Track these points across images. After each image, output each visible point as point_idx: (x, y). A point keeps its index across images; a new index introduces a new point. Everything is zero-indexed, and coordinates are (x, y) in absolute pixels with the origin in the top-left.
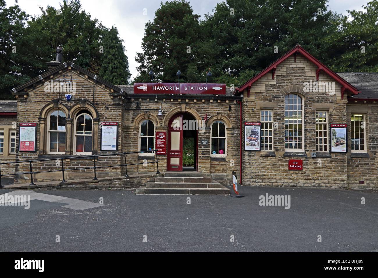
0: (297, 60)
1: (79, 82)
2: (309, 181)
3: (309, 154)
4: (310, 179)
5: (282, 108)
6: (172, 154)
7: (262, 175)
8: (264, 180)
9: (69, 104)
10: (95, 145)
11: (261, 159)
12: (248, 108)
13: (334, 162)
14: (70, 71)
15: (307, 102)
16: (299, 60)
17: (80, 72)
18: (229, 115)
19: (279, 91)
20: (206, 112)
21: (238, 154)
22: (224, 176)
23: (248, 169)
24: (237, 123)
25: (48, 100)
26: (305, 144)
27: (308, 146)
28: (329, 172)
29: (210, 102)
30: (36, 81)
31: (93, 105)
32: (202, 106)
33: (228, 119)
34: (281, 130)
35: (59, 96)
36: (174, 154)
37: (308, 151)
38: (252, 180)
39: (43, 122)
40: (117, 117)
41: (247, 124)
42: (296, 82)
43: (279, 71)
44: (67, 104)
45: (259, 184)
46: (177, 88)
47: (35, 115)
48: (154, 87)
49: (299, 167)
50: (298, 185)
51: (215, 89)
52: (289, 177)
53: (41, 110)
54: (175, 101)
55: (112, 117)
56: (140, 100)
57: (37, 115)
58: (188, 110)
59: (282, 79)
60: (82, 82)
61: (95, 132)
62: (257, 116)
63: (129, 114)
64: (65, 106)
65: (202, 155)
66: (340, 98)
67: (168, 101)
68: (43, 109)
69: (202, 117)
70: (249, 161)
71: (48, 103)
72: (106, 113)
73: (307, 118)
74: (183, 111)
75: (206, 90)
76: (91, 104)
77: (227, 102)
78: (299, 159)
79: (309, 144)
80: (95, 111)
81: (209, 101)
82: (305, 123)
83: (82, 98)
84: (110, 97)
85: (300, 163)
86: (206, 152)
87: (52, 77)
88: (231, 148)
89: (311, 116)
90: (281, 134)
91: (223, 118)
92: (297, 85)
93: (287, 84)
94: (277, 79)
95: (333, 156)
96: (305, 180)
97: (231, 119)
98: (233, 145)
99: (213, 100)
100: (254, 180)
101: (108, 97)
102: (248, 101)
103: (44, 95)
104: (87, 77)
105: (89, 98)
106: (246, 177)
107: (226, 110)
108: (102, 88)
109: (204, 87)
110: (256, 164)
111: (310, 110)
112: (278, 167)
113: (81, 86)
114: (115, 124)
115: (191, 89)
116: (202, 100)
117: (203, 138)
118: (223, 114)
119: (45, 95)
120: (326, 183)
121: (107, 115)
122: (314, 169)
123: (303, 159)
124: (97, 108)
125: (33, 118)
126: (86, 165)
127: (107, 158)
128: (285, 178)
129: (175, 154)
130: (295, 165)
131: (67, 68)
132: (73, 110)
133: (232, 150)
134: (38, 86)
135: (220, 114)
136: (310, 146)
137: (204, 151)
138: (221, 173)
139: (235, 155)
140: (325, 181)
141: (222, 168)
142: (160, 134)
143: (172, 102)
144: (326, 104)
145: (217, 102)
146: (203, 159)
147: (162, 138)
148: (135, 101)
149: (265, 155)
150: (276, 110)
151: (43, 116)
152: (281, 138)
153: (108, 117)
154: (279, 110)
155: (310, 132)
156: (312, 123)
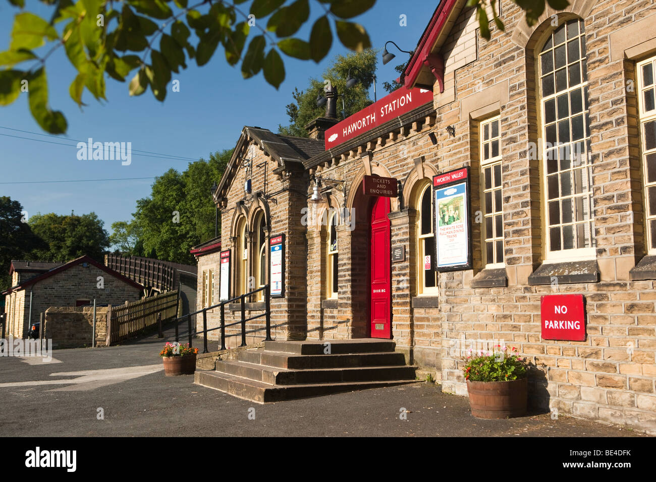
5: (519, 93)
6: (376, 291)
12: (444, 130)
20: (401, 166)
34: (519, 181)
46: (372, 119)
48: (345, 130)
62: (463, 150)
65: (397, 291)
74: (369, 173)
75: (410, 100)
77: (428, 121)
78: (577, 289)
89: (605, 94)
90: (520, 197)
109: (407, 95)
111: (603, 66)
115: (390, 109)
116: (389, 135)
118: (428, 163)
123: (590, 289)
130: (560, 317)
136: (609, 230)
137: (399, 278)
146: (398, 304)
154: (511, 105)
155: (604, 167)
156: (611, 122)
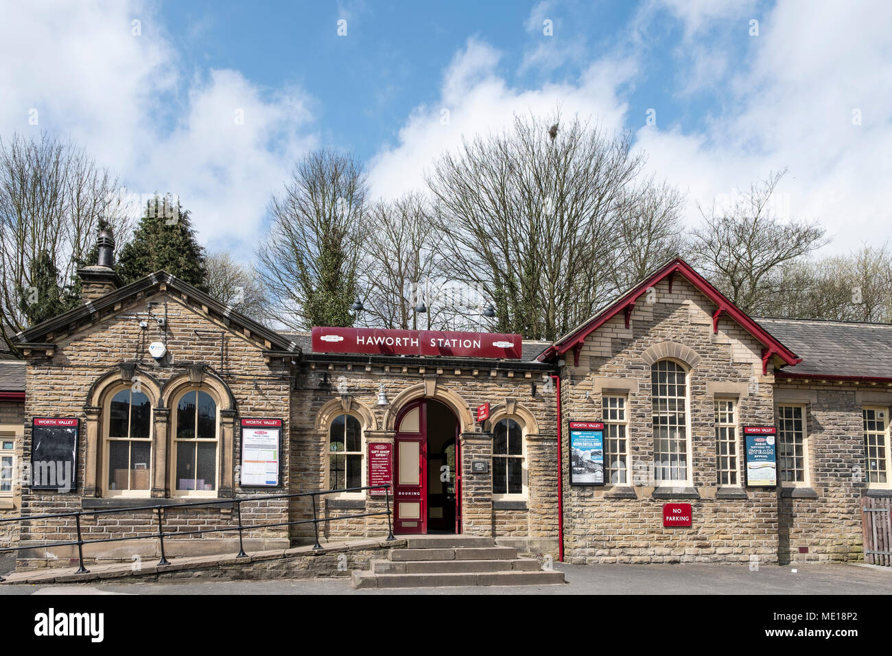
0: (673, 288)
1: (186, 321)
2: (705, 551)
3: (703, 490)
4: (708, 546)
5: (647, 390)
6: (403, 493)
7: (609, 540)
8: (612, 550)
9: (162, 375)
10: (226, 474)
11: (605, 503)
12: (576, 391)
13: (752, 508)
14: (164, 295)
15: (697, 379)
16: (677, 288)
17: (189, 297)
18: (533, 406)
19: (640, 354)
20: (481, 398)
21: (553, 493)
22: (524, 542)
23: (579, 526)
24: (549, 424)
25: (107, 364)
26: (695, 469)
27: (701, 473)
28: (742, 530)
29: (489, 375)
30: (79, 317)
31: (222, 378)
32: (473, 383)
33: (530, 414)
34: (647, 439)
35: (135, 354)
36: (406, 494)
37: (701, 484)
38: (588, 550)
39: (95, 417)
40: (280, 408)
41: (575, 425)
42: (674, 336)
43: (639, 310)
44: (156, 373)
45: (603, 558)
46: (412, 342)
47: (73, 399)
48: (361, 338)
49: (683, 519)
50: (683, 559)
51: (499, 346)
52: (665, 543)
53: (91, 388)
54: (410, 371)
55: (268, 408)
56: (330, 368)
57: (79, 399)
58: (441, 393)
59: (645, 329)
60: (192, 321)
61: (226, 443)
62: (596, 410)
63: (304, 399)
64: (152, 378)
65: (474, 495)
66: (761, 372)
67: (394, 370)
68: (95, 385)
69: (473, 410)
70: (581, 509)
71: (108, 369)
72: (252, 396)
73: (698, 413)
74: (430, 394)
75: (479, 346)
76: (216, 376)
77: (528, 376)
78: (683, 502)
79: (703, 470)
80: (225, 392)
81: (489, 373)
82: (693, 425)
83: (194, 361)
84: (262, 360)
85: (687, 510)
86: (482, 488)
87: (117, 307)
88: (537, 478)
89: (704, 410)
90: (646, 448)
91: (519, 412)
92: (676, 341)
93: (655, 338)
94: (635, 328)
95: (751, 495)
96: (697, 549)
97: (536, 415)
98: (542, 473)
99: (498, 371)
100: (592, 550)
101: (257, 359)
102: (576, 376)
103: (96, 350)
104: (205, 309)
105: (211, 361)
106: (576, 544)
107: (526, 394)
108: (243, 338)
109: (475, 342)
110: (595, 515)
111: (703, 396)
112: (642, 521)
113: (190, 331)
114: (274, 423)
115: (446, 344)
116: (471, 372)
117: (475, 456)
118: (520, 404)
119: (100, 350)
120: (737, 553)
121: (254, 401)
122: (713, 524)
123: (693, 502)
124: (231, 386)
125: (69, 405)
126: (204, 523)
127: (255, 505)
128: (655, 546)
129: (410, 493)
130: (676, 515)
131: (157, 286)
132: (171, 388)
133: (540, 483)
134: (83, 328)
135: (513, 402)
136: (705, 475)
137: (478, 486)
138: (516, 535)
139: (548, 496)
140: (736, 550)
141: (518, 526)
142: (377, 447)
143: (404, 373)
144: (734, 383)
145: (507, 376)
146: (476, 506)
147: (384, 457)
148: (318, 371)
149: (614, 494)
150: (634, 395)
151: (95, 403)
152: (646, 457)
153: (256, 407)
154: (640, 395)
155: (703, 445)
156: (707, 424)
